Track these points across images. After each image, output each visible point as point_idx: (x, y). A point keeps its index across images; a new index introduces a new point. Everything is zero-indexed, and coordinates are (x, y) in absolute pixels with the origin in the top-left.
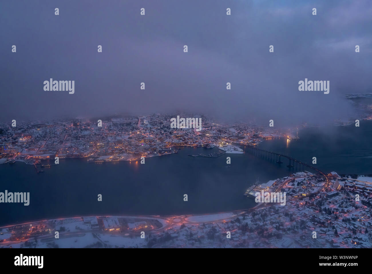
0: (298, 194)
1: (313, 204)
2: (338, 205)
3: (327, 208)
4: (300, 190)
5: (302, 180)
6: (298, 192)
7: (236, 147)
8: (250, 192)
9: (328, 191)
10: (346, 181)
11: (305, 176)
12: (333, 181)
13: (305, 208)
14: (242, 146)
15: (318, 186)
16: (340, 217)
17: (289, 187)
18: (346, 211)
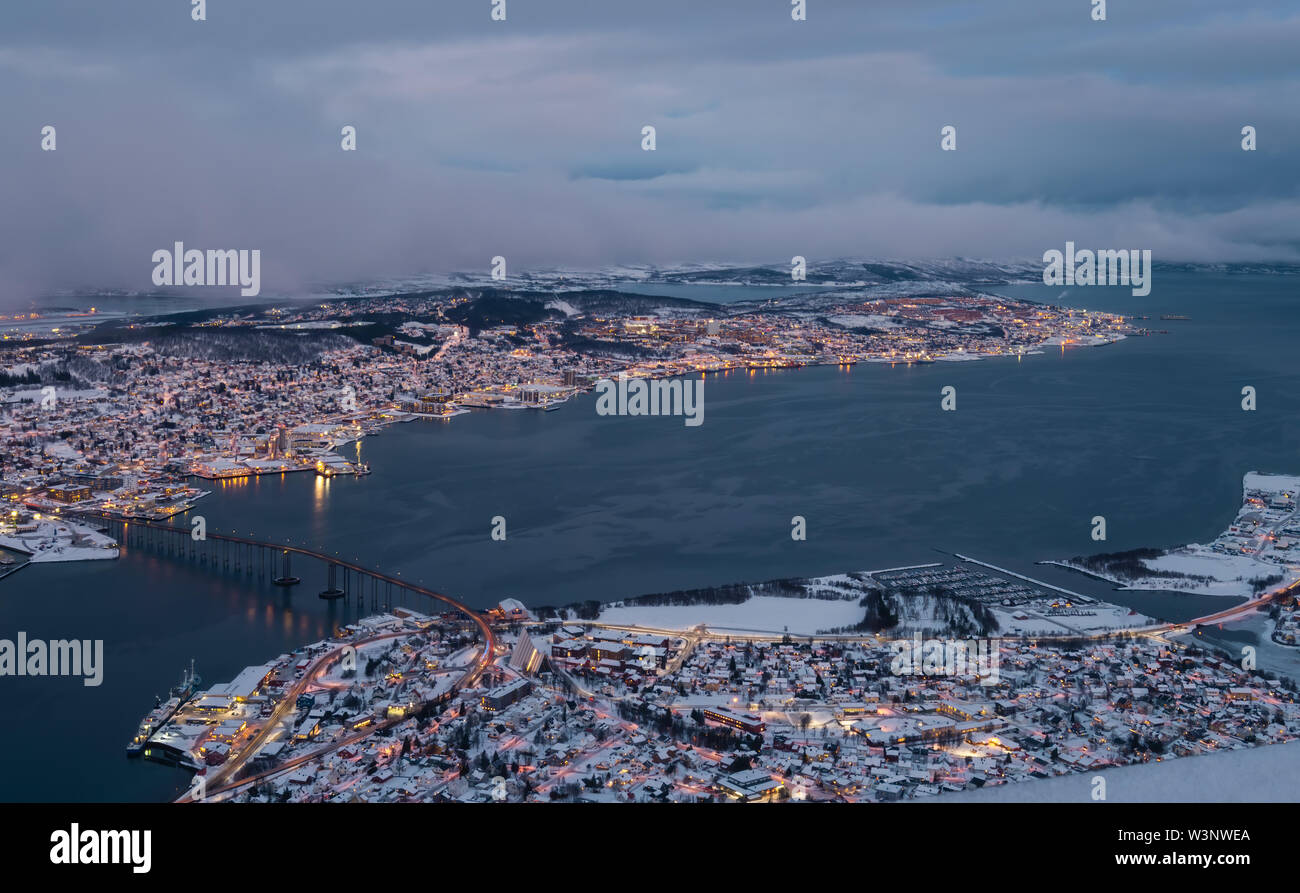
0: (371, 713)
1: (432, 749)
2: (532, 736)
3: (490, 754)
4: (380, 694)
5: (387, 648)
6: (371, 703)
7: (81, 530)
8: (155, 730)
9: (489, 681)
10: (559, 633)
11: (397, 631)
12: (508, 638)
13: (400, 768)
14: (109, 524)
15: (450, 665)
16: (543, 783)
17: (335, 685)
18: (561, 755)
